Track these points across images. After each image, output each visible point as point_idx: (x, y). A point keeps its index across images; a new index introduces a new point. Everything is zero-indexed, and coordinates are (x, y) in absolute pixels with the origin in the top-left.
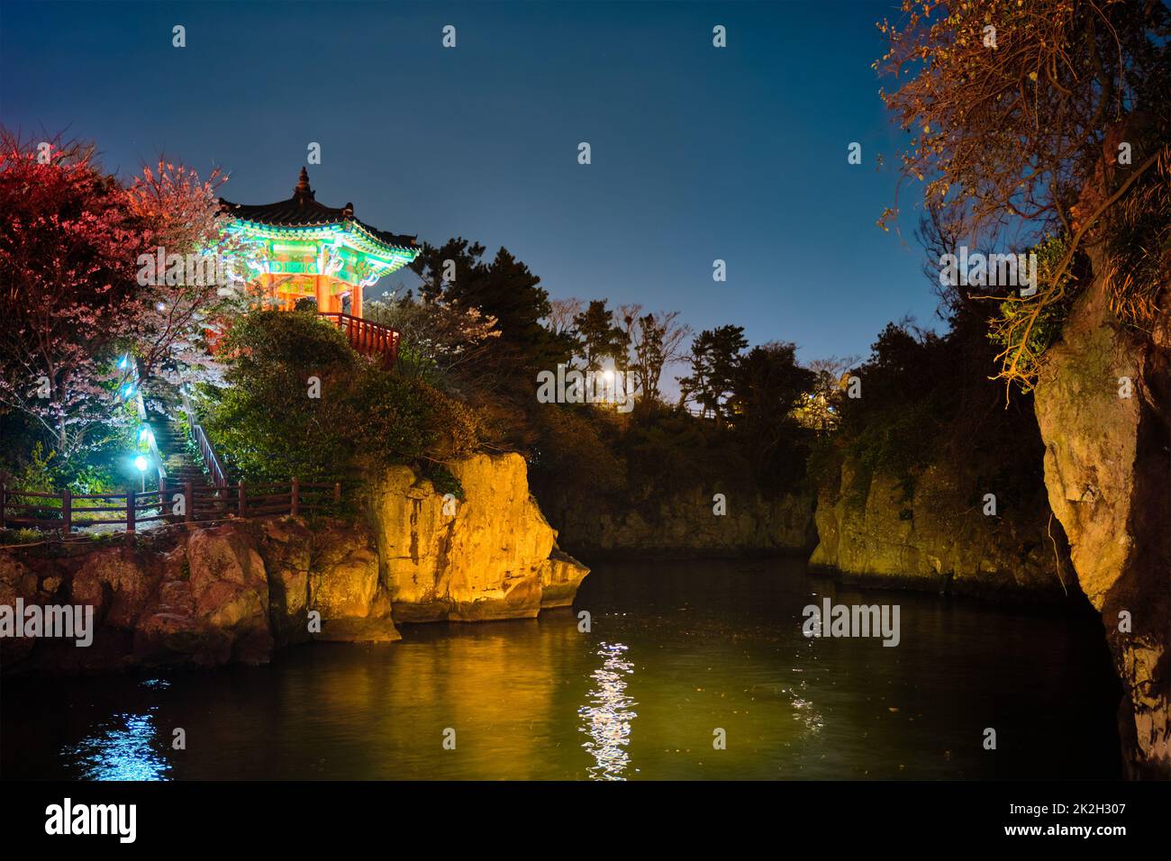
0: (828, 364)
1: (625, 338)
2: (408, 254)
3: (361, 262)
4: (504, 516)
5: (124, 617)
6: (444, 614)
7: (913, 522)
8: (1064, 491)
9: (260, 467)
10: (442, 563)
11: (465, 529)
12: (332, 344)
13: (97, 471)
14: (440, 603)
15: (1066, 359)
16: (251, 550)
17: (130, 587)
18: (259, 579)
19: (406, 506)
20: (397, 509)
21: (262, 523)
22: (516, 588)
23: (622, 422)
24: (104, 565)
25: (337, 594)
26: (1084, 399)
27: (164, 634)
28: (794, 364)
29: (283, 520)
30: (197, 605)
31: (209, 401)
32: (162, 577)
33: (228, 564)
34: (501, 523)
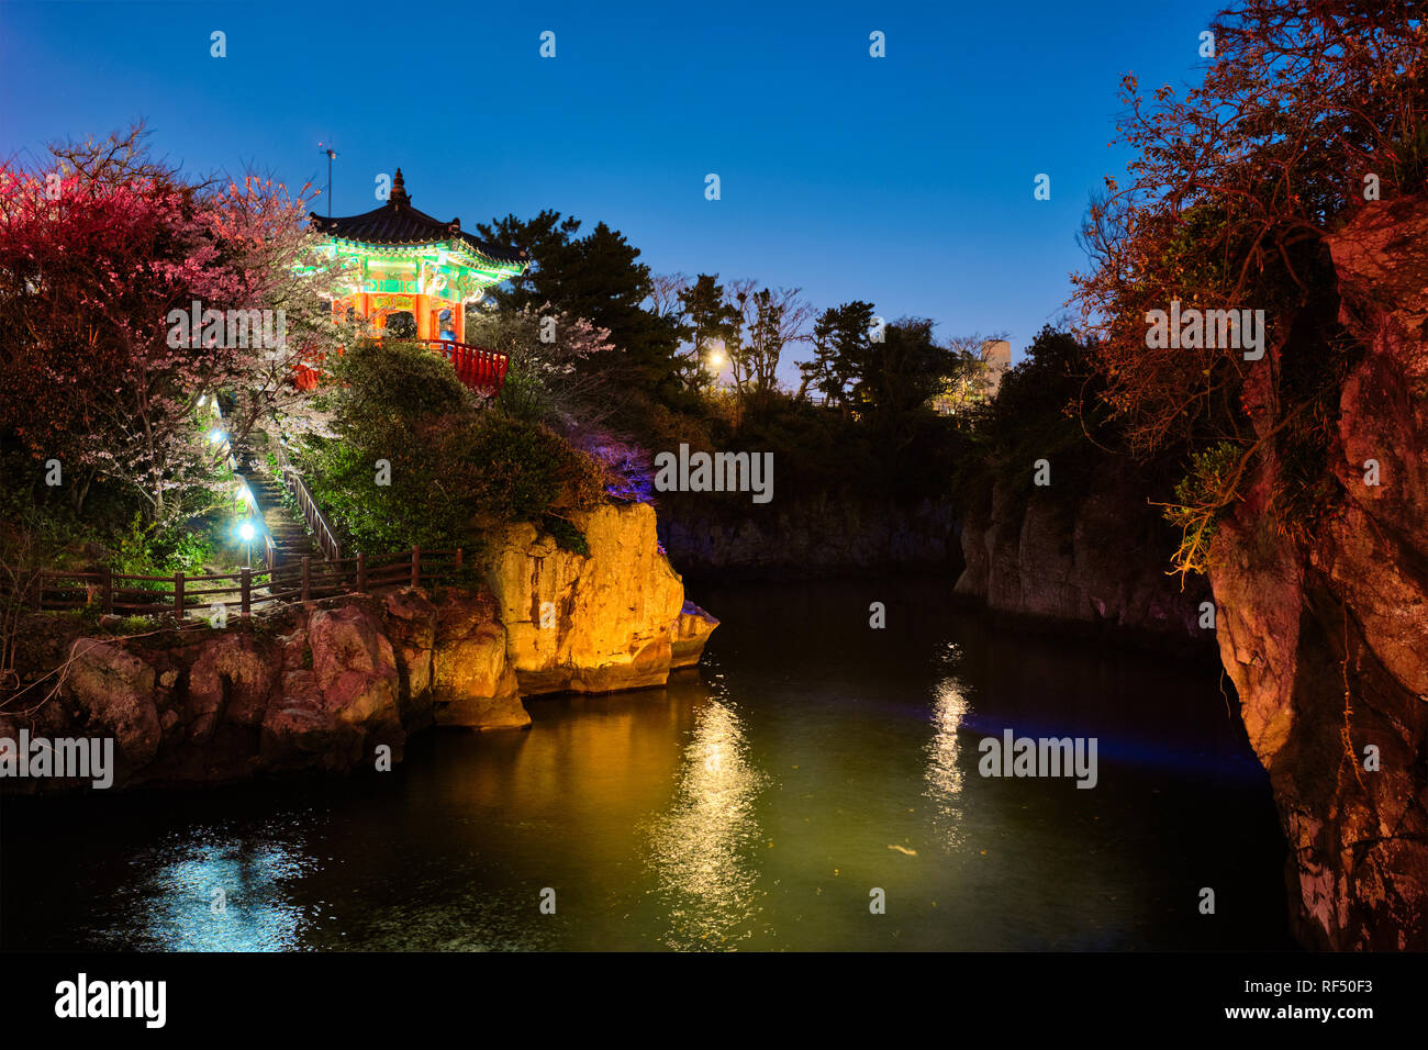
0: (970, 343)
1: (738, 316)
2: (517, 267)
3: (464, 276)
4: (632, 573)
5: (246, 712)
6: (566, 682)
7: (1073, 557)
8: (1235, 653)
9: (375, 532)
10: (564, 624)
11: (590, 588)
12: (441, 381)
13: (197, 539)
14: (562, 670)
15: (1236, 534)
16: (378, 634)
17: (251, 678)
18: (388, 666)
19: (526, 565)
20: (517, 568)
21: (383, 598)
22: (643, 651)
23: (734, 416)
24: (223, 656)
25: (463, 674)
26: (1253, 574)
27: (294, 733)
28: (931, 343)
29: (403, 593)
30: (325, 697)
31: (310, 451)
32: (283, 666)
33: (356, 651)
34: (629, 580)
